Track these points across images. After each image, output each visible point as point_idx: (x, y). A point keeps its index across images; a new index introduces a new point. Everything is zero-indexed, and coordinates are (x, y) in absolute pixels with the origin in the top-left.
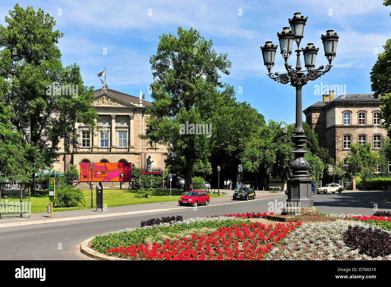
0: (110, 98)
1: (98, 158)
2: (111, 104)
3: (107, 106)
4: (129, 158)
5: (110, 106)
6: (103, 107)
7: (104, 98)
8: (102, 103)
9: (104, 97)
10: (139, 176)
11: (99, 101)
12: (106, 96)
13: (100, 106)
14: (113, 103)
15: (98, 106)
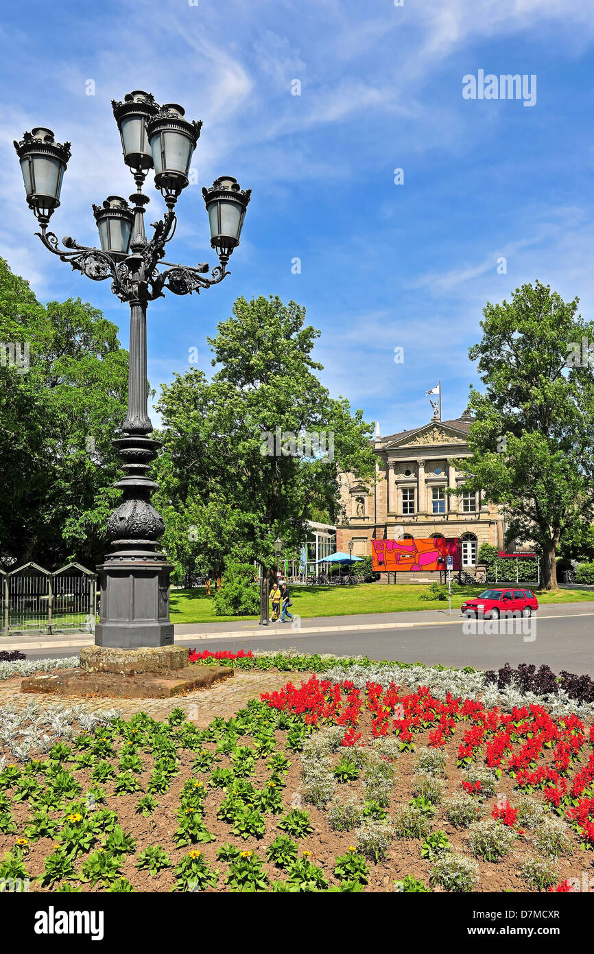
0: (445, 430)
1: (426, 531)
2: (448, 441)
3: (441, 443)
4: (480, 530)
5: (446, 443)
6: (433, 447)
7: (434, 432)
8: (432, 439)
9: (435, 429)
10: (493, 561)
11: (426, 438)
12: (438, 427)
13: (428, 444)
14: (450, 439)
15: (426, 445)
